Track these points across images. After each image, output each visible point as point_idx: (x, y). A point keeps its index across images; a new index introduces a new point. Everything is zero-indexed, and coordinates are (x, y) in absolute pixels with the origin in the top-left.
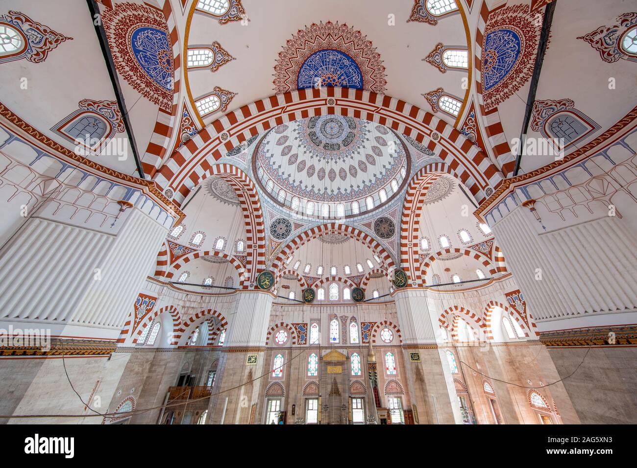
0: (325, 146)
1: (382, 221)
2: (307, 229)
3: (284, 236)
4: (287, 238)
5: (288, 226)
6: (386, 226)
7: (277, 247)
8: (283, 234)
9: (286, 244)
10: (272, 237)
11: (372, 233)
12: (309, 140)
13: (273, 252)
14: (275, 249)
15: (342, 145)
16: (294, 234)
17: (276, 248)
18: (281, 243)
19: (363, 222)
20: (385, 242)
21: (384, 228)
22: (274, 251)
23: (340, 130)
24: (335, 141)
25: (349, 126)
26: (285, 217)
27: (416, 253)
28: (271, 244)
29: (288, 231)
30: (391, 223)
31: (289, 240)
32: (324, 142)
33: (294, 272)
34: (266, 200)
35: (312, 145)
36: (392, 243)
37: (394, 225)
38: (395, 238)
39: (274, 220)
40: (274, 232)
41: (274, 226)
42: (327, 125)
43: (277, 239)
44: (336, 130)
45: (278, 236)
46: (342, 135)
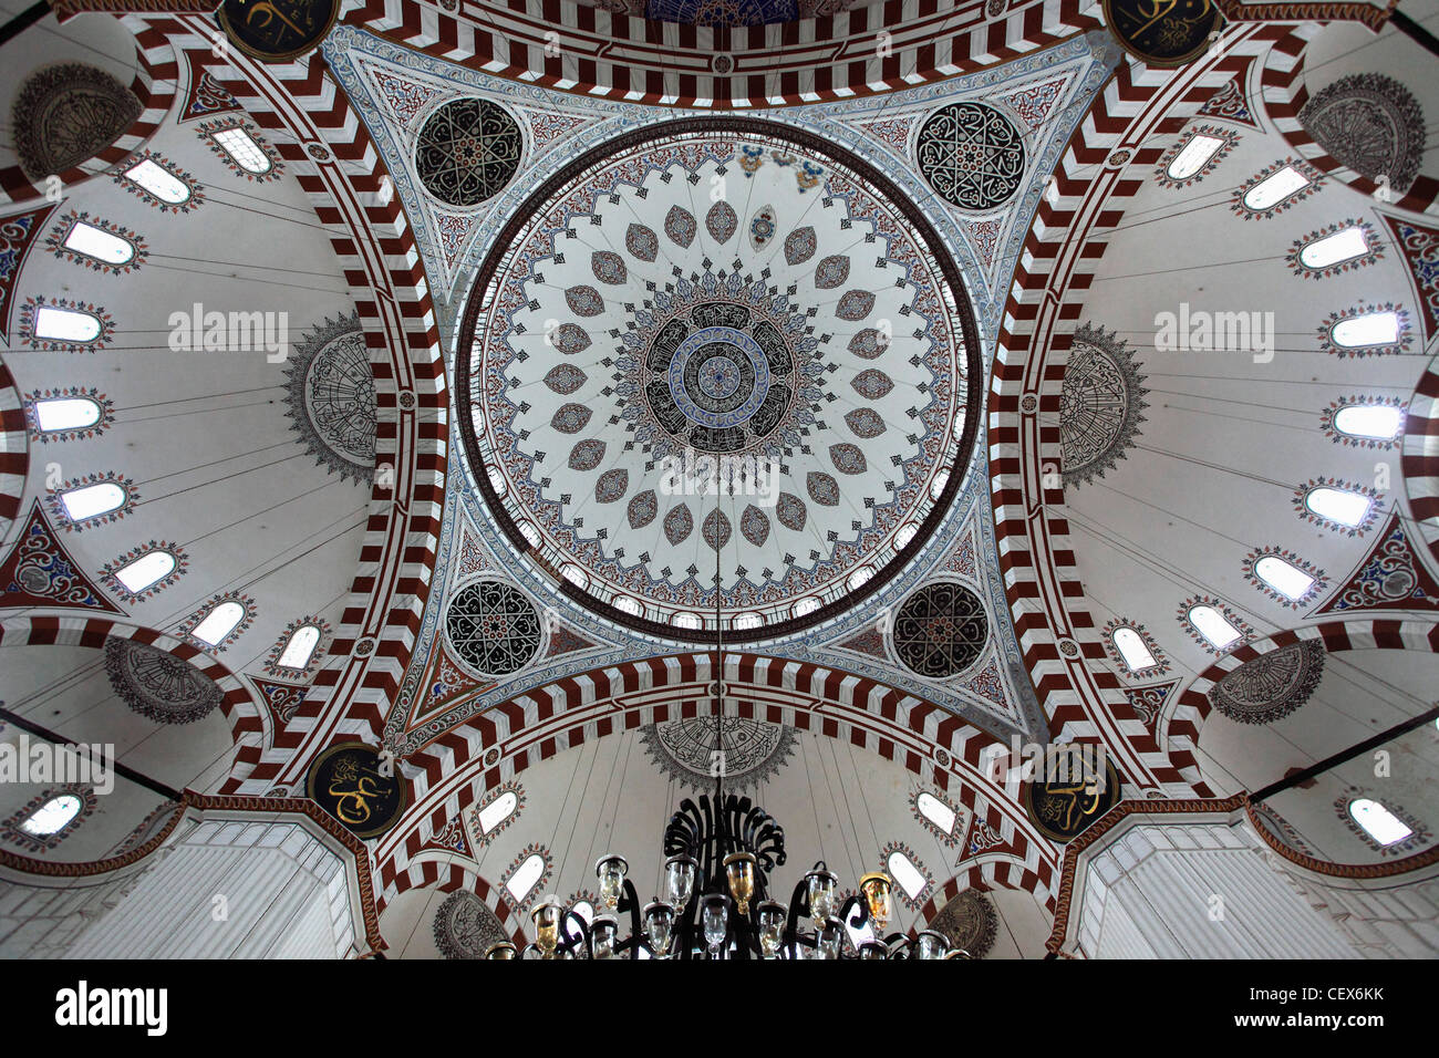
0: (696, 435)
1: (923, 606)
2: (603, 662)
3: (498, 660)
4: (513, 676)
5: (528, 625)
6: (945, 620)
7: (459, 693)
8: (498, 654)
9: (499, 697)
10: (449, 644)
11: (892, 668)
12: (646, 407)
13: (432, 708)
14: (447, 699)
15: (749, 432)
16: (542, 665)
17: (452, 696)
18: (479, 684)
19: (845, 636)
20: (955, 689)
21: (940, 632)
22: (439, 703)
23: (745, 383)
24: (728, 419)
25: (771, 365)
26: (524, 590)
27: (1107, 681)
28: (437, 673)
29: (522, 650)
30: (963, 597)
31: (517, 688)
32: (693, 422)
33: (503, 910)
34: (467, 488)
35: (656, 426)
36: (986, 683)
37: (975, 602)
38: (995, 653)
39: (477, 577)
40: (461, 624)
41: (470, 603)
42: (706, 365)
43: (466, 663)
44: (731, 382)
45: (474, 652)
46: (751, 398)
